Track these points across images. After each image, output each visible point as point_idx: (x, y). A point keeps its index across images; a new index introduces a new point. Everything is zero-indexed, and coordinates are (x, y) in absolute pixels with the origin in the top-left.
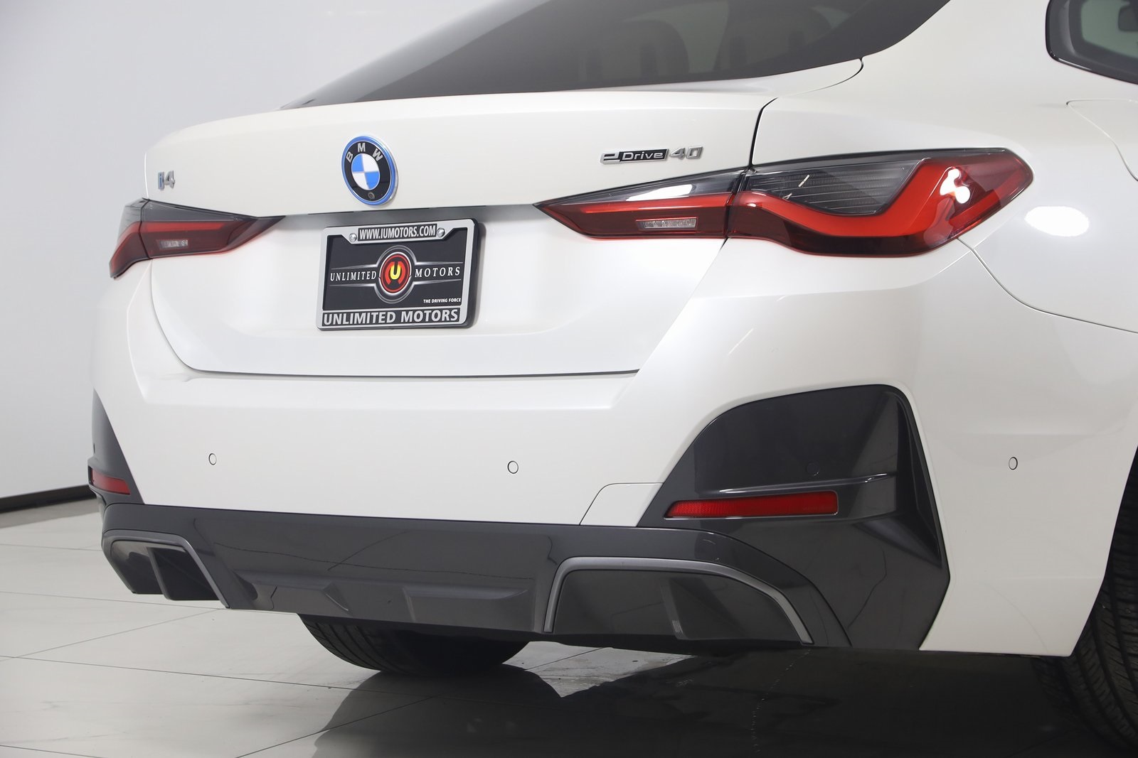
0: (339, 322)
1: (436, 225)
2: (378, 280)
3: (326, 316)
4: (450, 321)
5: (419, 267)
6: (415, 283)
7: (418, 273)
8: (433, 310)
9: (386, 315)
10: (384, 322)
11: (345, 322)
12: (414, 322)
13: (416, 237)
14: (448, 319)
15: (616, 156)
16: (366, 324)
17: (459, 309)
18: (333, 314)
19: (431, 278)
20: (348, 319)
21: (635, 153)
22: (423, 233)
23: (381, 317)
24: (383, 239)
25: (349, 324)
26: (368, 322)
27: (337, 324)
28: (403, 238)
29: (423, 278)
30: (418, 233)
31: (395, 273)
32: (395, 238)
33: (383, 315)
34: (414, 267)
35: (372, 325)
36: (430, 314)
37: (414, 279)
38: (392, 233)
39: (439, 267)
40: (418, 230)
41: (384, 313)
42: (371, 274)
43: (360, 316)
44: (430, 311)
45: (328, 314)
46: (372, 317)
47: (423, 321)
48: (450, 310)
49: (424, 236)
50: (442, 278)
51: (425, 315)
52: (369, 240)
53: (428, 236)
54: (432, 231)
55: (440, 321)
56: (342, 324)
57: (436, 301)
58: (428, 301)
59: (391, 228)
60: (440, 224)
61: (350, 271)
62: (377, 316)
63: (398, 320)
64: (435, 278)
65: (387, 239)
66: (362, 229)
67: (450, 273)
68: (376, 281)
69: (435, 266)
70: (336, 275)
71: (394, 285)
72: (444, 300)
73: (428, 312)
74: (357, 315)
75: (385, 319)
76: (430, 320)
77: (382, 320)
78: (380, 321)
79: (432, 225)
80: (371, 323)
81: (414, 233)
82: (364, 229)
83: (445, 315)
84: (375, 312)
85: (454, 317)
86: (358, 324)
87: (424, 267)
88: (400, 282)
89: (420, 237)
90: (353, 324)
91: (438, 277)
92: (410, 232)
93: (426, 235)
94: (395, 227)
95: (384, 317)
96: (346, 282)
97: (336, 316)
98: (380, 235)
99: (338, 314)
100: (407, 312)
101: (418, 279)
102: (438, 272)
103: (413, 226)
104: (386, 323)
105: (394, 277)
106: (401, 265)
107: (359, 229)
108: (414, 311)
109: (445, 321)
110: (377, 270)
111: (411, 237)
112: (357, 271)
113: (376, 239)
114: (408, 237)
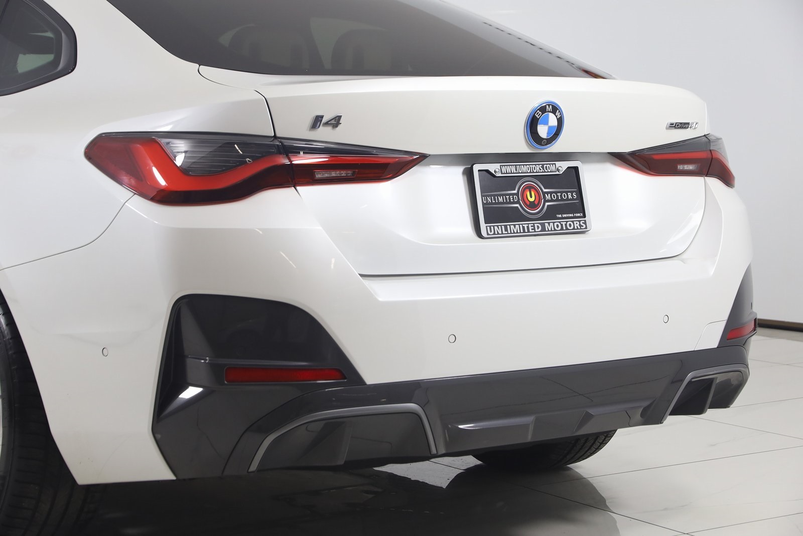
0: (500, 232)
1: (555, 164)
2: (520, 202)
3: (488, 228)
4: (581, 229)
5: (548, 193)
6: (547, 204)
7: (548, 197)
8: (567, 222)
9: (534, 226)
10: (533, 231)
11: (504, 232)
12: (555, 230)
13: (543, 172)
14: (579, 228)
15: (674, 125)
16: (520, 233)
17: (585, 221)
18: (494, 226)
19: (557, 200)
20: (506, 230)
21: (681, 123)
22: (547, 169)
23: (530, 228)
24: (519, 173)
25: (508, 233)
26: (522, 231)
27: (498, 234)
28: (533, 172)
29: (552, 200)
30: (543, 169)
31: (531, 197)
32: (527, 173)
33: (532, 226)
34: (544, 193)
35: (525, 234)
36: (566, 225)
37: (546, 201)
38: (524, 169)
39: (562, 193)
40: (543, 167)
41: (532, 225)
42: (513, 198)
43: (515, 227)
44: (565, 223)
45: (490, 227)
46: (523, 227)
47: (562, 229)
48: (580, 221)
49: (548, 172)
50: (565, 200)
51: (562, 225)
52: (509, 173)
53: (551, 172)
54: (553, 168)
55: (574, 229)
56: (502, 234)
57: (565, 215)
58: (560, 216)
59: (523, 165)
60: (558, 164)
61: (498, 195)
62: (528, 227)
63: (543, 229)
64: (560, 200)
65: (522, 173)
66: (503, 166)
67: (570, 197)
68: (518, 202)
69: (559, 192)
70: (487, 198)
71: (533, 205)
72: (570, 215)
73: (564, 223)
74: (512, 227)
75: (534, 229)
76: (567, 229)
77: (532, 229)
78: (531, 230)
79: (553, 164)
80: (524, 232)
81: (540, 169)
82: (505, 166)
83: (577, 225)
84: (525, 224)
85: (583, 226)
86: (514, 233)
87: (551, 193)
88: (536, 203)
89: (545, 172)
90: (511, 233)
91: (562, 200)
92: (538, 168)
93: (550, 171)
94: (526, 165)
95: (533, 228)
96: (496, 203)
97: (496, 228)
98: (516, 170)
99: (498, 226)
100: (549, 223)
101: (549, 201)
102: (561, 196)
103: (539, 165)
104: (535, 232)
105: (532, 200)
106: (534, 191)
107: (500, 166)
108: (554, 223)
109: (578, 229)
110: (517, 194)
111: (539, 172)
112: (503, 195)
113: (514, 173)
114: (536, 172)
